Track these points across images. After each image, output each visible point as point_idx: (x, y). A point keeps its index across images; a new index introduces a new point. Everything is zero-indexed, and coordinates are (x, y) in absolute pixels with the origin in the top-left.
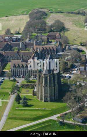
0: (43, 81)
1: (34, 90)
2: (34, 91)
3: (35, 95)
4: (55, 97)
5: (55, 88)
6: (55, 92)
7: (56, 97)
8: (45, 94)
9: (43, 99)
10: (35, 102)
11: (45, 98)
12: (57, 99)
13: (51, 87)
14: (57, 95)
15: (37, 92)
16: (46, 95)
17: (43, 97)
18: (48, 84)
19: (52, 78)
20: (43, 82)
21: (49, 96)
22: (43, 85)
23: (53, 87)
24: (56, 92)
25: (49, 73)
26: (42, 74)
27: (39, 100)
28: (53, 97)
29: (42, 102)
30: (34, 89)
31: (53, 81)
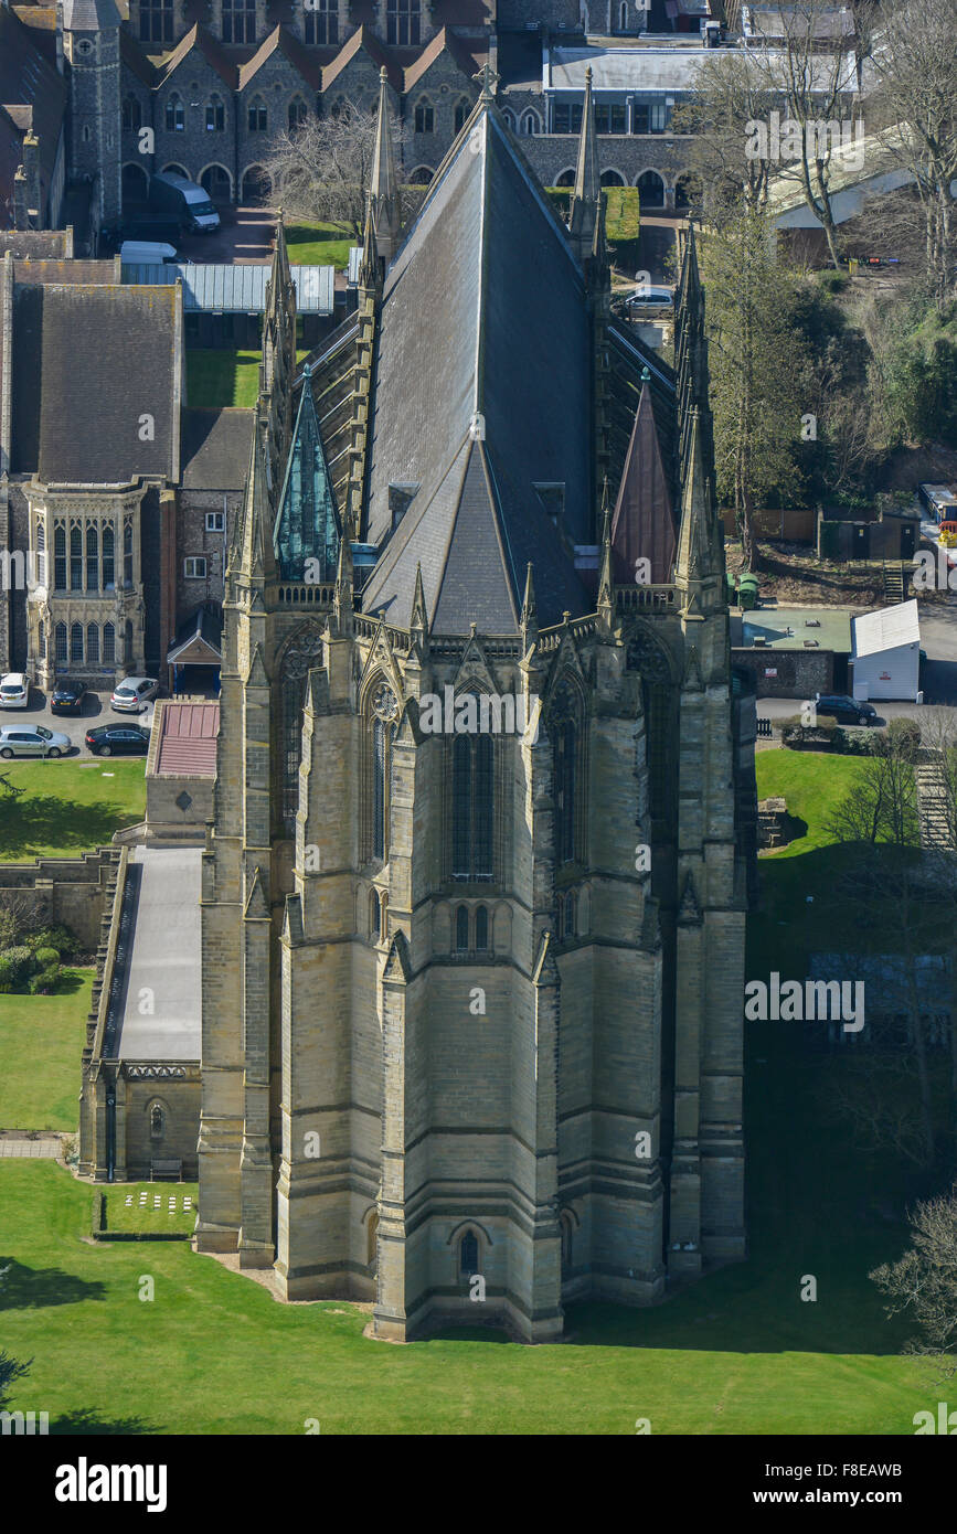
0: (404, 802)
1: (111, 1040)
2: (110, 1073)
3: (137, 1170)
4: (688, 1211)
5: (688, 976)
6: (686, 1071)
7: (707, 1196)
8: (425, 1131)
9: (392, 1261)
10: (171, 1356)
11: (440, 1228)
12: (733, 1245)
13: (583, 955)
14: (730, 1165)
15: (228, 1096)
16: (470, 1160)
17: (394, 1223)
18: (526, 875)
19: (626, 738)
20: (403, 842)
21: (531, 1177)
22: (403, 902)
23: (644, 968)
24: (707, 1071)
25: (543, 618)
26: (345, 635)
27: (277, 1282)
28: (639, 1215)
29: (349, 1332)
30: (117, 1006)
31: (631, 800)
